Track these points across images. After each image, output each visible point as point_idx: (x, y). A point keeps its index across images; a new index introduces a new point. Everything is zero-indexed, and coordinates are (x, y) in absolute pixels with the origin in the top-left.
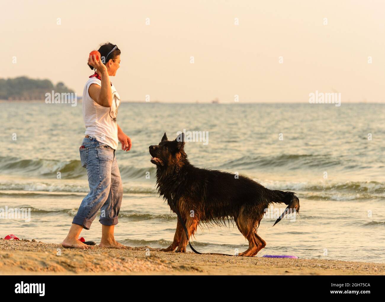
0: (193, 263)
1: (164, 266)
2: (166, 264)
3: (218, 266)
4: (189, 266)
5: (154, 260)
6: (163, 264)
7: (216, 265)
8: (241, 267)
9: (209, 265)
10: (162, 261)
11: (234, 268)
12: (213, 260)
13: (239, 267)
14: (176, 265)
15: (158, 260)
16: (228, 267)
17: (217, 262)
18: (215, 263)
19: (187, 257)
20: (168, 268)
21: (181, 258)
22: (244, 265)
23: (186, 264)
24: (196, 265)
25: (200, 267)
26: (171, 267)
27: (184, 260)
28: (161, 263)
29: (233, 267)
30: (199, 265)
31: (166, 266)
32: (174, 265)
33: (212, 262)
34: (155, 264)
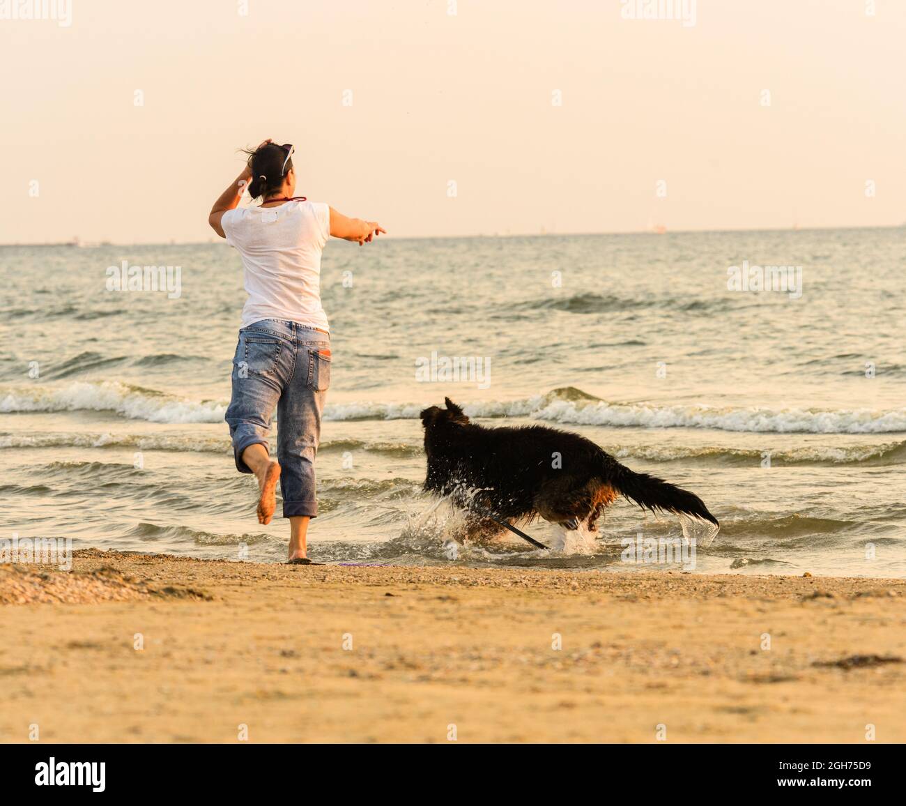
0: (191, 582)
1: (132, 589)
2: (135, 584)
3: (245, 586)
4: (184, 588)
5: (111, 577)
6: (128, 585)
7: (241, 585)
8: (293, 587)
9: (225, 584)
10: (127, 580)
11: (278, 590)
12: (234, 574)
13: (288, 587)
14: (155, 587)
15: (117, 576)
16: (264, 589)
17: (241, 578)
18: (237, 581)
20: (139, 592)
21: (166, 572)
22: (299, 583)
23: (178, 584)
24: (198, 586)
25: (207, 588)
26: (146, 591)
27: (171, 576)
28: (124, 583)
29: (276, 588)
30: (203, 585)
31: (135, 590)
32: (151, 587)
33: (231, 577)
34: (112, 586)
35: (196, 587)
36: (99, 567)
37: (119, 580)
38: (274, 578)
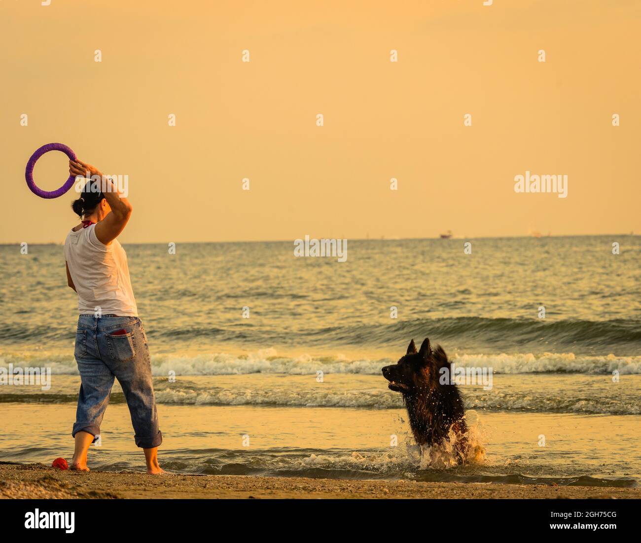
0: (109, 487)
1: (66, 492)
2: (68, 489)
3: (148, 490)
4: (104, 492)
5: (51, 484)
6: (63, 490)
7: (145, 490)
8: (182, 491)
9: (133, 490)
10: (62, 486)
11: (171, 494)
12: (140, 482)
13: (178, 491)
14: (83, 491)
15: (56, 484)
16: (162, 493)
17: (146, 485)
18: (143, 487)
19: (101, 477)
20: (71, 495)
21: (91, 480)
22: (187, 488)
23: (99, 489)
24: (114, 490)
25: (120, 492)
26: (76, 494)
27: (95, 483)
28: (60, 488)
29: (170, 492)
30: (118, 490)
31: (68, 493)
32: (80, 491)
33: (138, 485)
34: (51, 490)
35: (112, 491)
36: (42, 476)
37: (57, 486)
38: (169, 485)
